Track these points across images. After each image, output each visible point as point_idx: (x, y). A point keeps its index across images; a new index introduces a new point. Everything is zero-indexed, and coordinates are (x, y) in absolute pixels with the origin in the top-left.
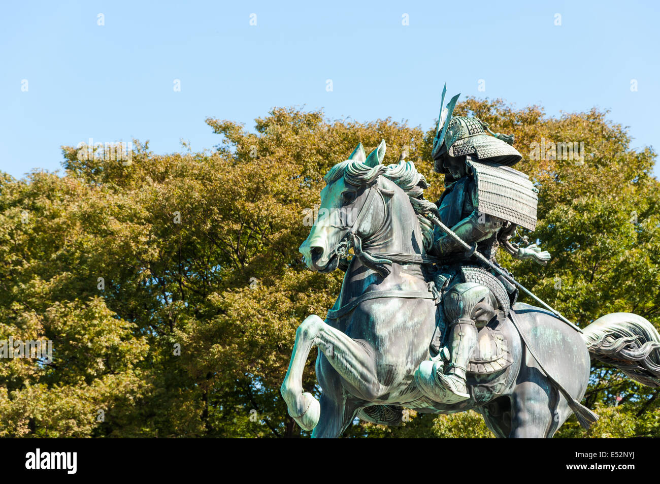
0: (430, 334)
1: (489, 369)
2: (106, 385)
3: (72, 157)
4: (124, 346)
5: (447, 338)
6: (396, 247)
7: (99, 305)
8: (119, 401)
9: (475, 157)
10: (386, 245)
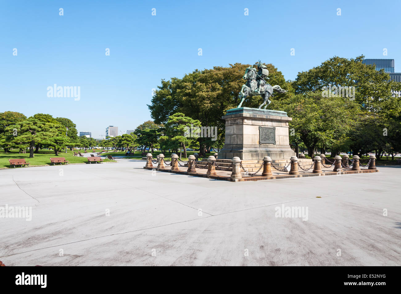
0: (256, 87)
1: (262, 91)
2: (218, 92)
3: (214, 68)
4: (220, 88)
5: (258, 87)
6: (253, 77)
7: (217, 83)
8: (219, 94)
9: (262, 68)
10: (252, 77)
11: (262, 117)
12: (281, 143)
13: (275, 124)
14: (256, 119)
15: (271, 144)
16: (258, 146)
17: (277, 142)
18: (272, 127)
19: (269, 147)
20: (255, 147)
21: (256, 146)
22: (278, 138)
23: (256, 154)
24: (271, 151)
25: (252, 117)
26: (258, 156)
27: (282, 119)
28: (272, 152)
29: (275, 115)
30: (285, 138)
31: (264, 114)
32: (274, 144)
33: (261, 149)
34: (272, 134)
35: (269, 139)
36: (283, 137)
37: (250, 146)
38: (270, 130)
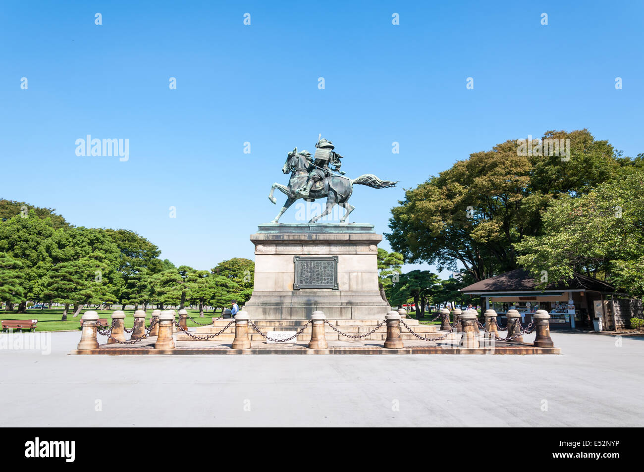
6: (300, 167)
9: (319, 147)
10: (298, 167)
11: (296, 238)
12: (354, 288)
13: (335, 249)
14: (285, 242)
15: (324, 290)
16: (290, 294)
17: (344, 284)
18: (330, 256)
19: (317, 295)
22: (346, 276)
23: (276, 308)
24: (319, 303)
25: (271, 238)
26: (281, 313)
27: (351, 239)
28: (320, 306)
29: (337, 232)
30: (366, 276)
31: (309, 231)
32: (332, 288)
33: (295, 300)
34: (329, 270)
35: (321, 279)
36: (360, 274)
37: (268, 295)
38: (323, 262)
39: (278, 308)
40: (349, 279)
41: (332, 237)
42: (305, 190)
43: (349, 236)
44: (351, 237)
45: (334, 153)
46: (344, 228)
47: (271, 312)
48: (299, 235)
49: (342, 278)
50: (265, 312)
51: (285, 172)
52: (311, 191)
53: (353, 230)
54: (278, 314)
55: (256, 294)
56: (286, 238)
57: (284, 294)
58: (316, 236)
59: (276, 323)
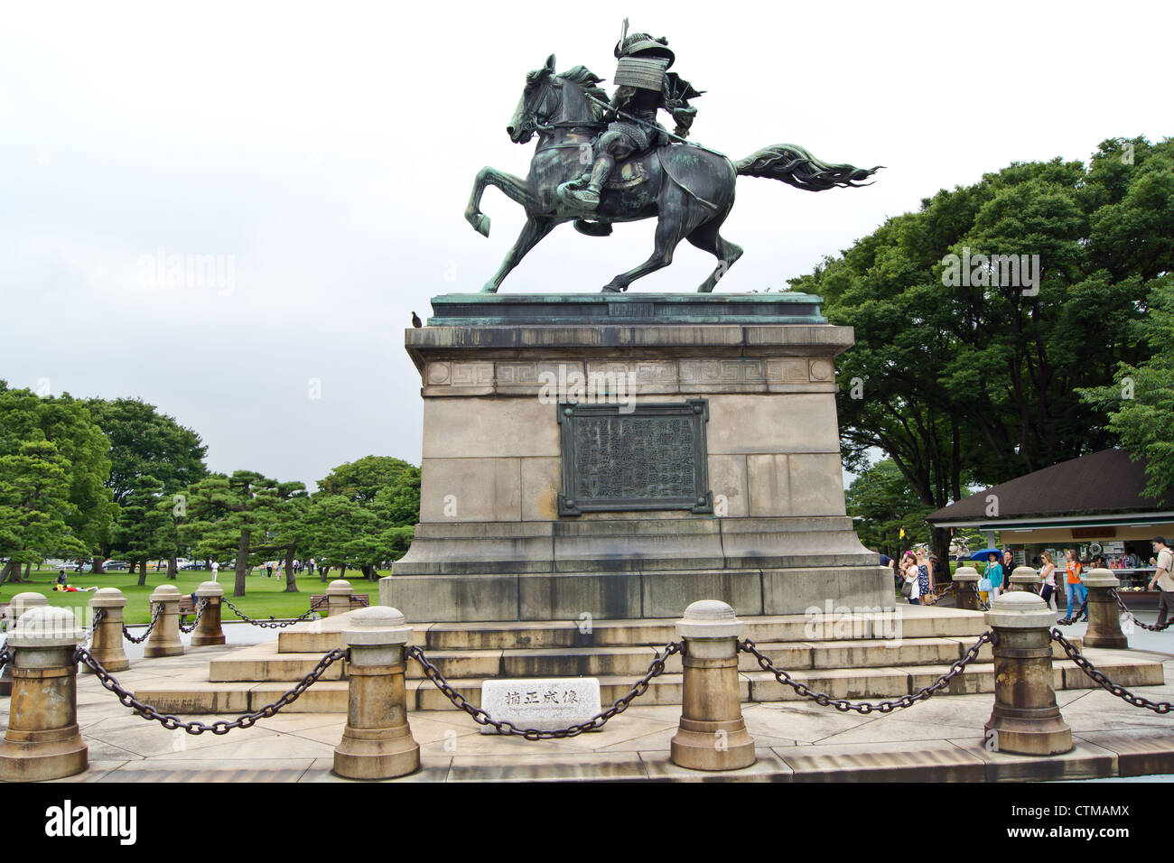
6: (564, 118)
10: (558, 119)
11: (565, 338)
12: (765, 505)
13: (697, 377)
15: (664, 516)
16: (548, 530)
17: (731, 494)
18: (680, 400)
19: (641, 532)
20: (515, 540)
21: (528, 534)
22: (737, 469)
23: (500, 582)
24: (649, 563)
25: (476, 340)
26: (520, 601)
29: (700, 319)
30: (801, 464)
31: (606, 319)
32: (690, 510)
33: (566, 552)
34: (677, 449)
35: (654, 480)
36: (780, 459)
37: (469, 535)
38: (660, 419)
39: (509, 582)
40: (748, 477)
41: (686, 336)
42: (585, 185)
43: (745, 331)
44: (750, 334)
45: (674, 76)
46: (723, 309)
47: (483, 594)
48: (575, 330)
49: (722, 472)
50: (461, 596)
51: (517, 134)
52: (605, 192)
53: (752, 313)
54: (506, 601)
55: (431, 533)
56: (528, 338)
57: (527, 531)
58: (633, 330)
59: (506, 636)
